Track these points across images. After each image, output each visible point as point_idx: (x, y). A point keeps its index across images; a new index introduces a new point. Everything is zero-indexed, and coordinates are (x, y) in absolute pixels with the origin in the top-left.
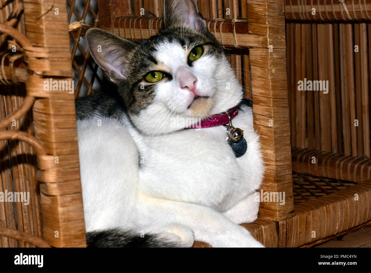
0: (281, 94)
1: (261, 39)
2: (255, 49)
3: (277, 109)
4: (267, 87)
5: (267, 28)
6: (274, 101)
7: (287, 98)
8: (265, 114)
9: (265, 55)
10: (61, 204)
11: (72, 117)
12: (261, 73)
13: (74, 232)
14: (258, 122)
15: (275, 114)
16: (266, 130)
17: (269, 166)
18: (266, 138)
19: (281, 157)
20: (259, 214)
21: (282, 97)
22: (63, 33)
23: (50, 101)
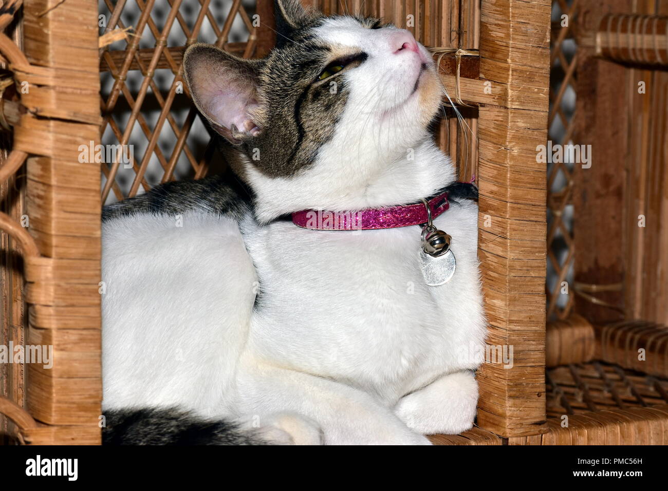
0: (529, 197)
1: (498, 89)
2: (488, 109)
3: (516, 224)
4: (502, 181)
5: (509, 70)
6: (513, 209)
7: (544, 206)
8: (495, 232)
9: (502, 120)
10: (58, 345)
11: (93, 194)
12: (493, 154)
13: (78, 397)
14: (484, 245)
15: (513, 233)
16: (495, 261)
17: (497, 330)
18: (494, 277)
19: (521, 315)
20: (476, 420)
21: (531, 203)
22: (86, 45)
23: (53, 162)
